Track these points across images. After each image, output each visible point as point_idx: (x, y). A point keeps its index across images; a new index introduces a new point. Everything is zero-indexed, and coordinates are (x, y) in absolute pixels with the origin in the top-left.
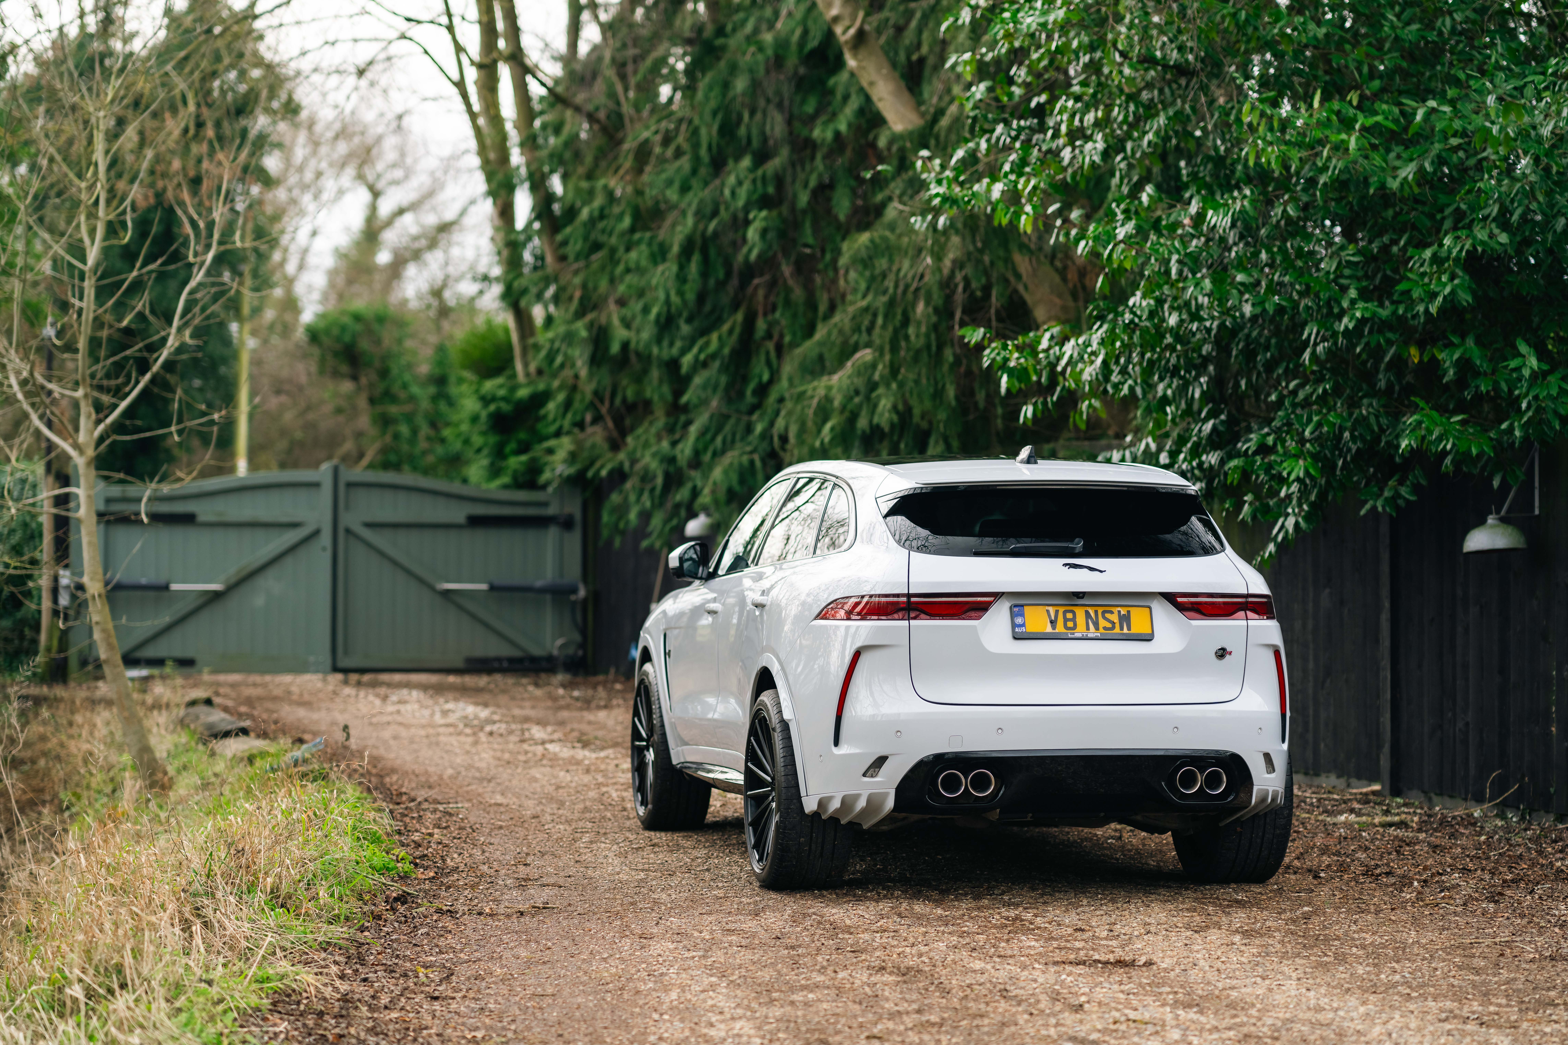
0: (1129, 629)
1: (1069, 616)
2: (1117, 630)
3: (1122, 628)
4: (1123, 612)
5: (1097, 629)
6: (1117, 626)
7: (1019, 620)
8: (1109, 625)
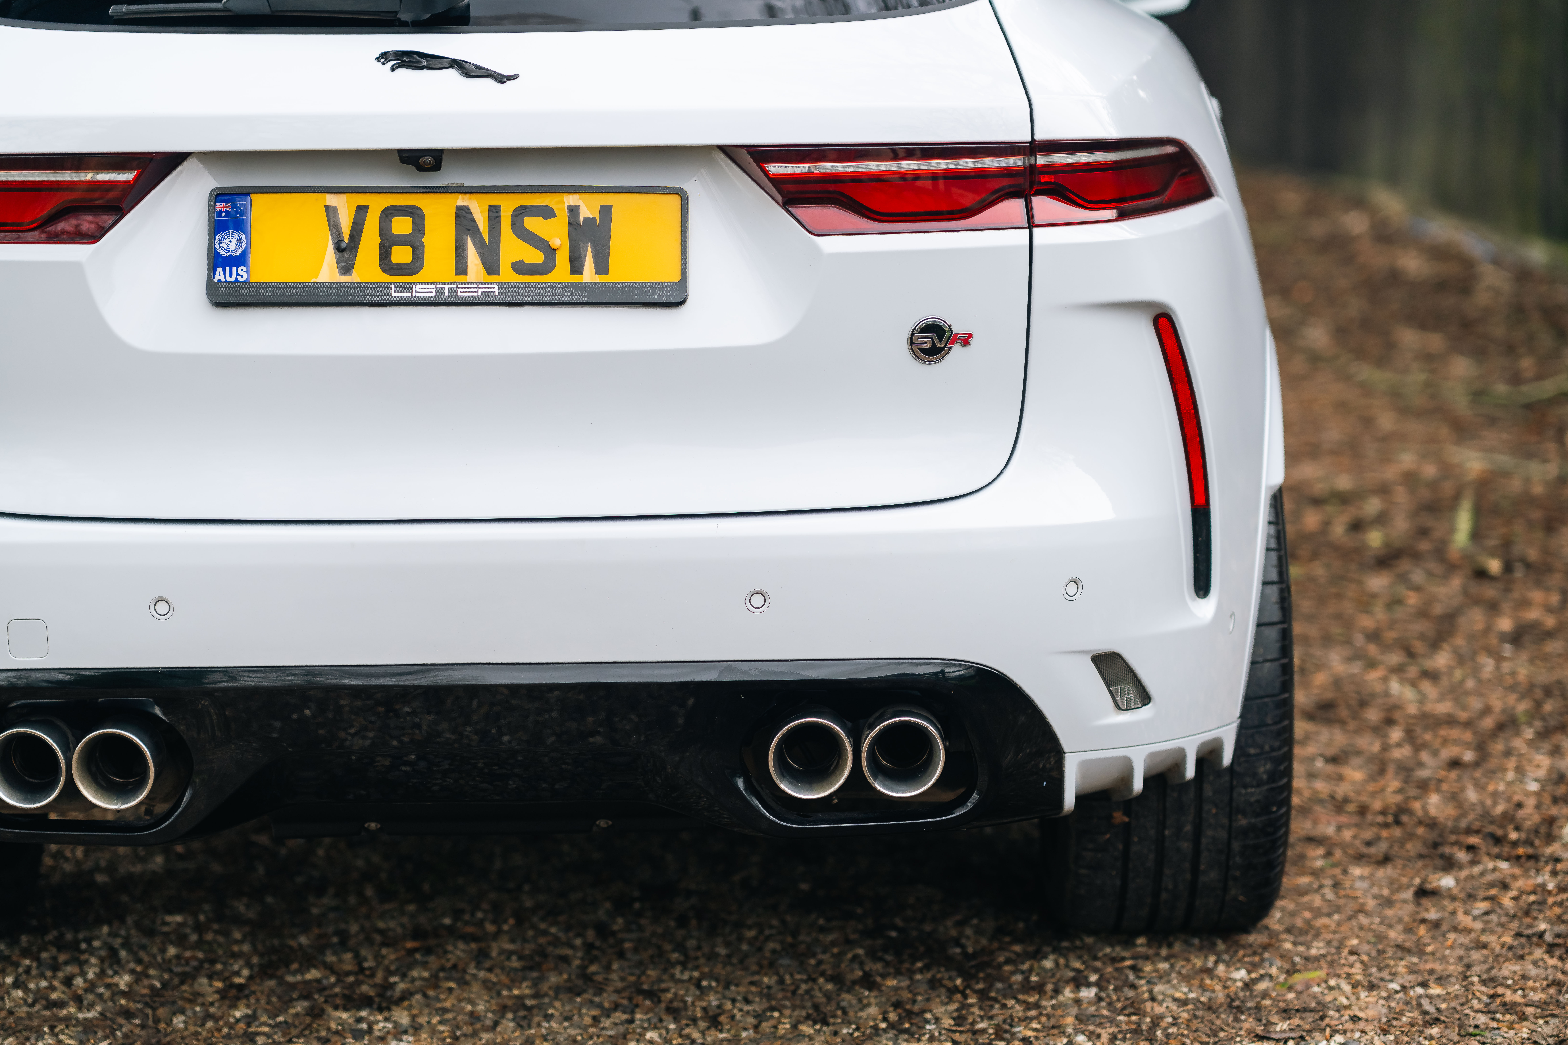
0: (602, 267)
1: (402, 226)
2: (561, 273)
3: (576, 267)
4: (589, 207)
5: (491, 267)
6: (563, 259)
7: (230, 244)
8: (535, 257)
